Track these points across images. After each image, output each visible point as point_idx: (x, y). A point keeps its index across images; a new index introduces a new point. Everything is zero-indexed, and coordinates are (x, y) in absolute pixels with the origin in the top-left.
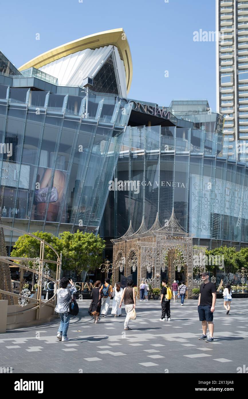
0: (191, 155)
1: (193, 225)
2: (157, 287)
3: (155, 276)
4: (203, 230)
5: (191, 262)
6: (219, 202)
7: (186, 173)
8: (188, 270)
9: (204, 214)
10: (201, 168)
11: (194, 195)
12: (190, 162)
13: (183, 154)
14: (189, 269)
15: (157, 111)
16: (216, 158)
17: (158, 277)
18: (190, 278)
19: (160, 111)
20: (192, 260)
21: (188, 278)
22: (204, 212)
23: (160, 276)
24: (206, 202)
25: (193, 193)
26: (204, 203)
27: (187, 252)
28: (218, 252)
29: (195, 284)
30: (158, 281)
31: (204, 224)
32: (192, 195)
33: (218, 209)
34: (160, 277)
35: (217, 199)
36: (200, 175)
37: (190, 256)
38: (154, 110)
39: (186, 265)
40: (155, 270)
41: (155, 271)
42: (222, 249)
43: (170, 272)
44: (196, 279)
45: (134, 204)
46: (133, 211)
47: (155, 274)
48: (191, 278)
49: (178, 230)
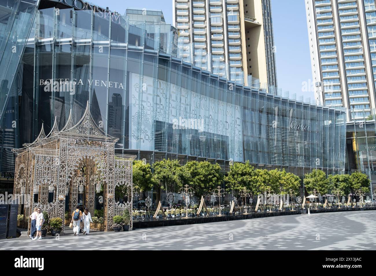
0: (129, 49)
1: (133, 135)
2: (59, 216)
3: (57, 199)
4: (145, 141)
5: (112, 177)
6: (164, 108)
7: (123, 71)
8: (108, 190)
9: (146, 121)
10: (141, 65)
11: (135, 99)
12: (128, 57)
13: (119, 47)
14: (110, 188)
16: (158, 54)
17: (61, 201)
18: (110, 201)
20: (113, 175)
21: (107, 201)
22: (146, 119)
23: (65, 199)
24: (149, 108)
25: (133, 96)
26: (146, 109)
27: (107, 164)
28: (159, 166)
29: (117, 209)
30: (61, 206)
31: (146, 134)
32: (133, 98)
33: (162, 116)
34: (65, 201)
35: (162, 105)
36: (140, 74)
37: (111, 169)
39: (105, 182)
40: (57, 190)
41: (57, 192)
42: (163, 163)
43: (88, 192)
44: (118, 202)
45: (61, 108)
46: (60, 116)
47: (57, 196)
48: (112, 201)
49: (94, 132)
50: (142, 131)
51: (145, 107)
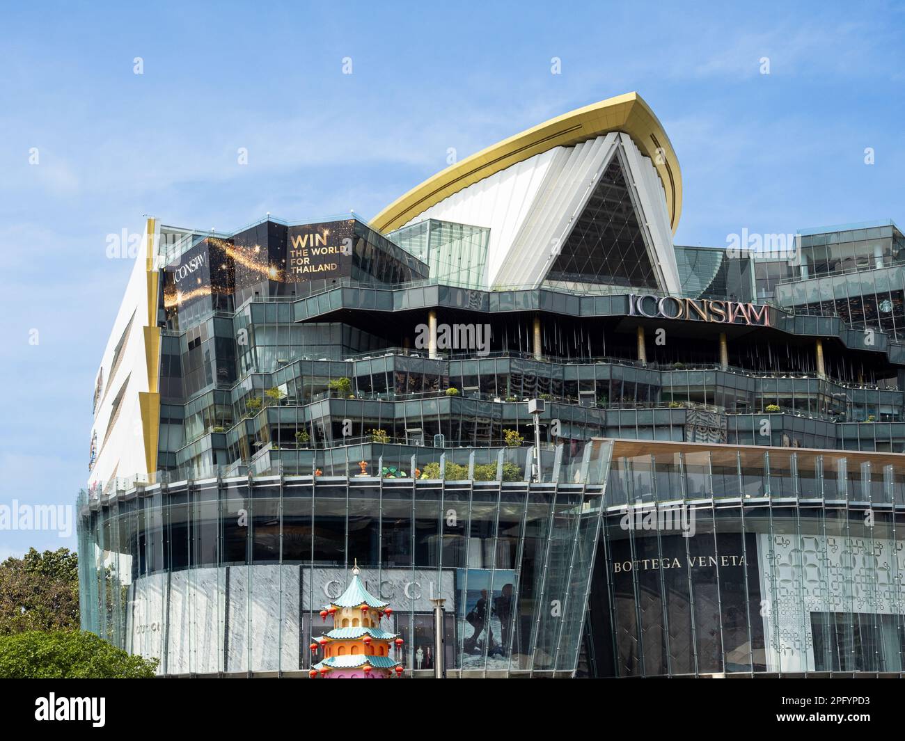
0: (746, 504)
1: (772, 643)
4: (796, 652)
11: (770, 579)
15: (733, 312)
16: (797, 503)
19: (743, 309)
24: (798, 591)
25: (767, 575)
26: (792, 594)
31: (797, 639)
32: (766, 579)
35: (821, 581)
38: (726, 310)
50: (782, 635)
51: (789, 591)
